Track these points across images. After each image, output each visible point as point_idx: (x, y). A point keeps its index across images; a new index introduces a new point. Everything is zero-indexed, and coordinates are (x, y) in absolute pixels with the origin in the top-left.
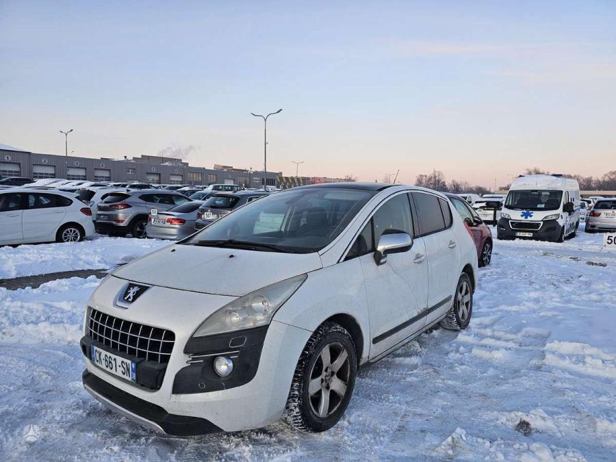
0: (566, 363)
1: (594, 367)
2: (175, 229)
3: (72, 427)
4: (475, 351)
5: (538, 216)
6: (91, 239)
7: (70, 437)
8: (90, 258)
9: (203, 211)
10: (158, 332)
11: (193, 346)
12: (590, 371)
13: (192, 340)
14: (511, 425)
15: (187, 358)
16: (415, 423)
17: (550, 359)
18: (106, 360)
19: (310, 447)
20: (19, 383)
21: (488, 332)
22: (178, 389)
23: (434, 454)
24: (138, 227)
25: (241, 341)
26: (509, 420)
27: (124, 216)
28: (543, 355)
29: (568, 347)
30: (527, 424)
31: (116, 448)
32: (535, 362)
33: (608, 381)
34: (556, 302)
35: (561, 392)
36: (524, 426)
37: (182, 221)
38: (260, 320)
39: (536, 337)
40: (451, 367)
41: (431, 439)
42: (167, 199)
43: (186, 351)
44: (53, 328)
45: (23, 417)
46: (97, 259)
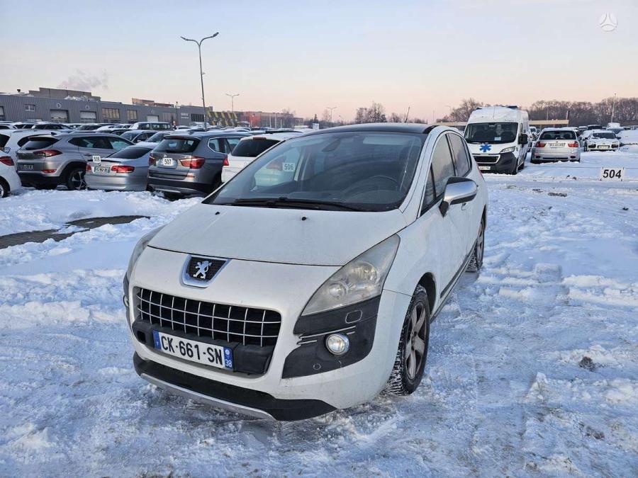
0: (589, 296)
1: (614, 297)
2: (122, 178)
3: (141, 422)
4: (503, 292)
5: (496, 149)
6: (16, 194)
7: (146, 435)
8: (31, 218)
9: (158, 156)
10: (255, 313)
11: (304, 326)
12: (611, 301)
13: (301, 319)
14: (574, 362)
15: (297, 339)
16: (492, 372)
17: (574, 294)
18: (181, 348)
19: (407, 409)
20: (40, 378)
21: (503, 271)
22: (289, 372)
23: (526, 401)
24: (74, 177)
25: (357, 316)
26: (571, 358)
27: (53, 164)
28: (566, 290)
29: (583, 280)
30: (590, 360)
31: (211, 441)
32: (561, 297)
33: (629, 310)
34: (546, 236)
35: (601, 324)
36: (586, 361)
37: (130, 169)
38: (371, 290)
39: (548, 272)
40: (489, 310)
41: (517, 387)
42: (103, 143)
43: (296, 332)
44: (46, 308)
45: (73, 418)
46: (40, 218)
